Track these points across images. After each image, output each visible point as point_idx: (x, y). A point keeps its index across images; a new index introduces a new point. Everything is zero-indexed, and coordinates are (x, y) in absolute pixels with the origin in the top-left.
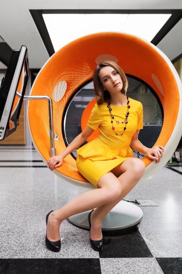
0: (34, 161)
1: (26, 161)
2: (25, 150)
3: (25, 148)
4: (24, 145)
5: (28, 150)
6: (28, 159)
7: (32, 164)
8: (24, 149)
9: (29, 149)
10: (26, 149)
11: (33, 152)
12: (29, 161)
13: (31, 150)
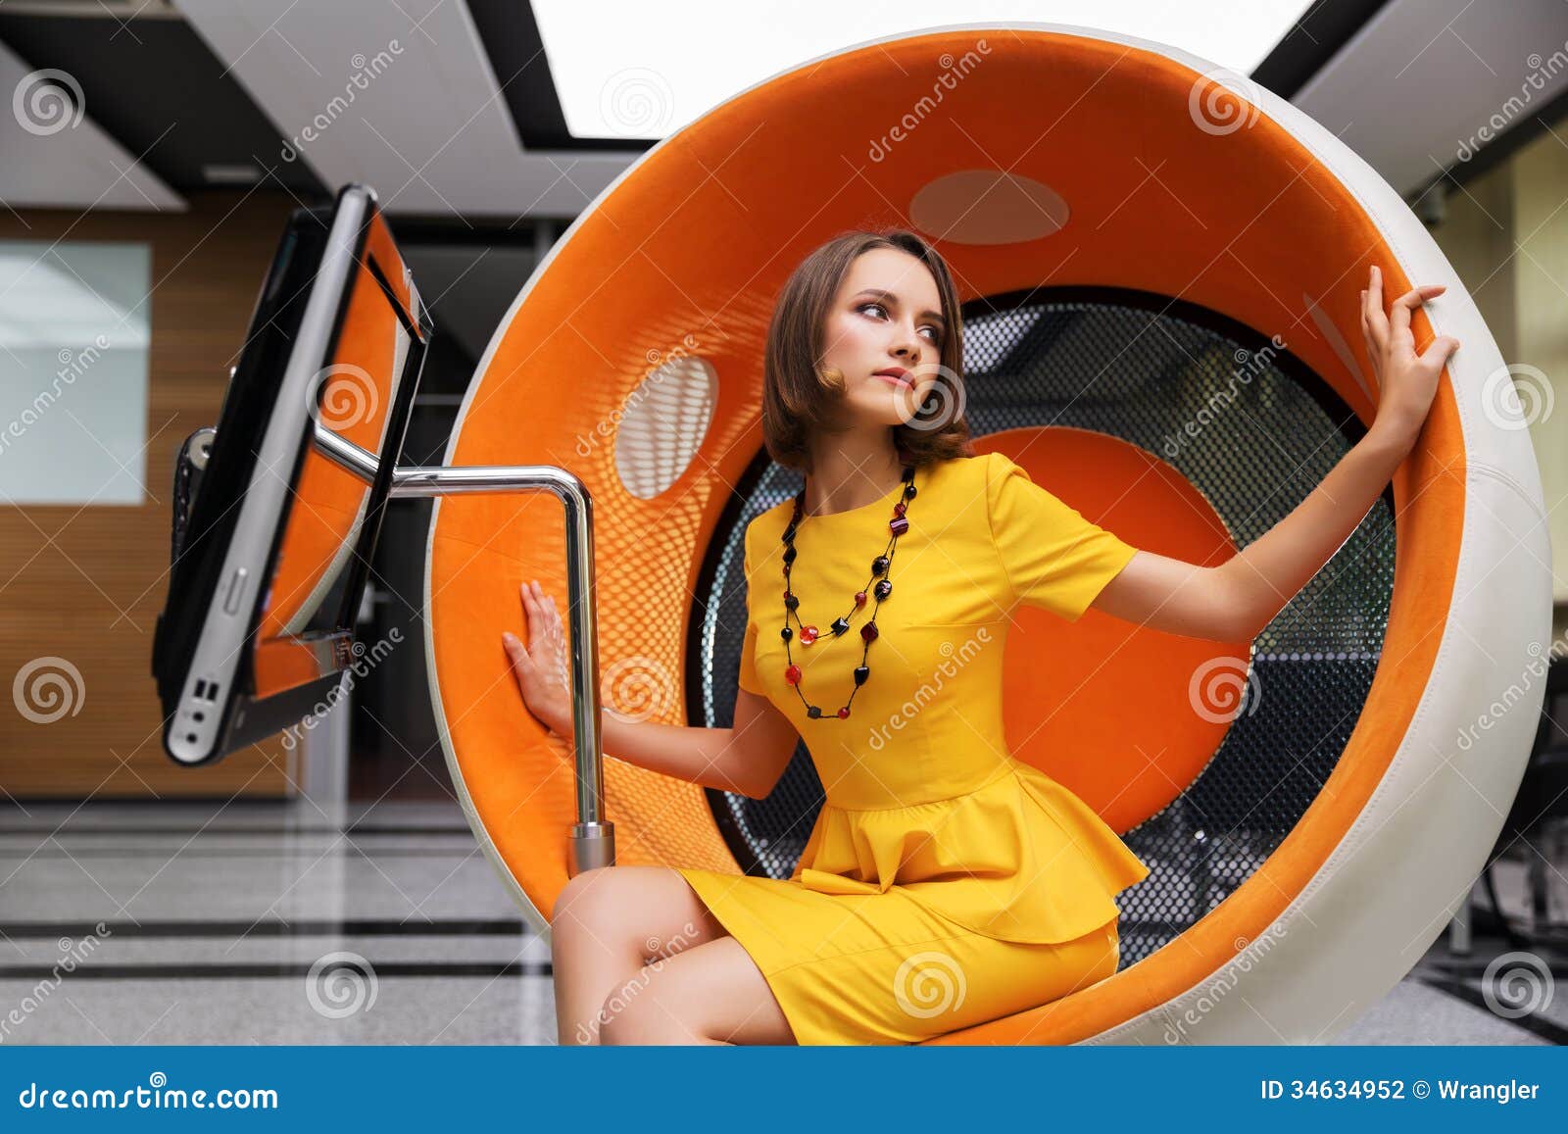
0: (355, 929)
1: (294, 929)
2: (288, 843)
3: (289, 822)
4: (279, 801)
5: (306, 843)
6: (306, 913)
7: (334, 950)
8: (279, 832)
9: (323, 831)
10: (298, 831)
11: (351, 853)
12: (318, 929)
13: (338, 842)
